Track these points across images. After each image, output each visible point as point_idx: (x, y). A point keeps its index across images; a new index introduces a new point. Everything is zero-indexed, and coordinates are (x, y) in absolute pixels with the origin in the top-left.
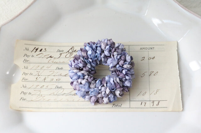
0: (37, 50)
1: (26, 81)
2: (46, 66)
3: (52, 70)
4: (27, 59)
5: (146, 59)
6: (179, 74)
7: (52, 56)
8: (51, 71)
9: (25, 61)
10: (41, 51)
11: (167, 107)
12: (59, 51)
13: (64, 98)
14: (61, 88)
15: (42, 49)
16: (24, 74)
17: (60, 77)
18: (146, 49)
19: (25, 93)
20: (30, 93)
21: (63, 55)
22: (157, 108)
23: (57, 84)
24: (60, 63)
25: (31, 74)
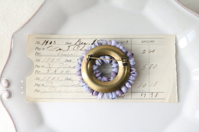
0: (47, 42)
1: (39, 73)
2: (56, 58)
3: (62, 63)
4: (39, 52)
5: (147, 52)
6: (176, 68)
7: (61, 49)
8: (60, 63)
9: (36, 54)
10: (51, 43)
11: (164, 99)
12: (68, 44)
13: (74, 89)
14: (70, 79)
15: (51, 42)
16: (36, 67)
17: (69, 69)
18: (147, 42)
19: (38, 85)
20: (43, 85)
21: (71, 48)
22: (155, 99)
23: (66, 76)
24: (69, 55)
25: (43, 66)
